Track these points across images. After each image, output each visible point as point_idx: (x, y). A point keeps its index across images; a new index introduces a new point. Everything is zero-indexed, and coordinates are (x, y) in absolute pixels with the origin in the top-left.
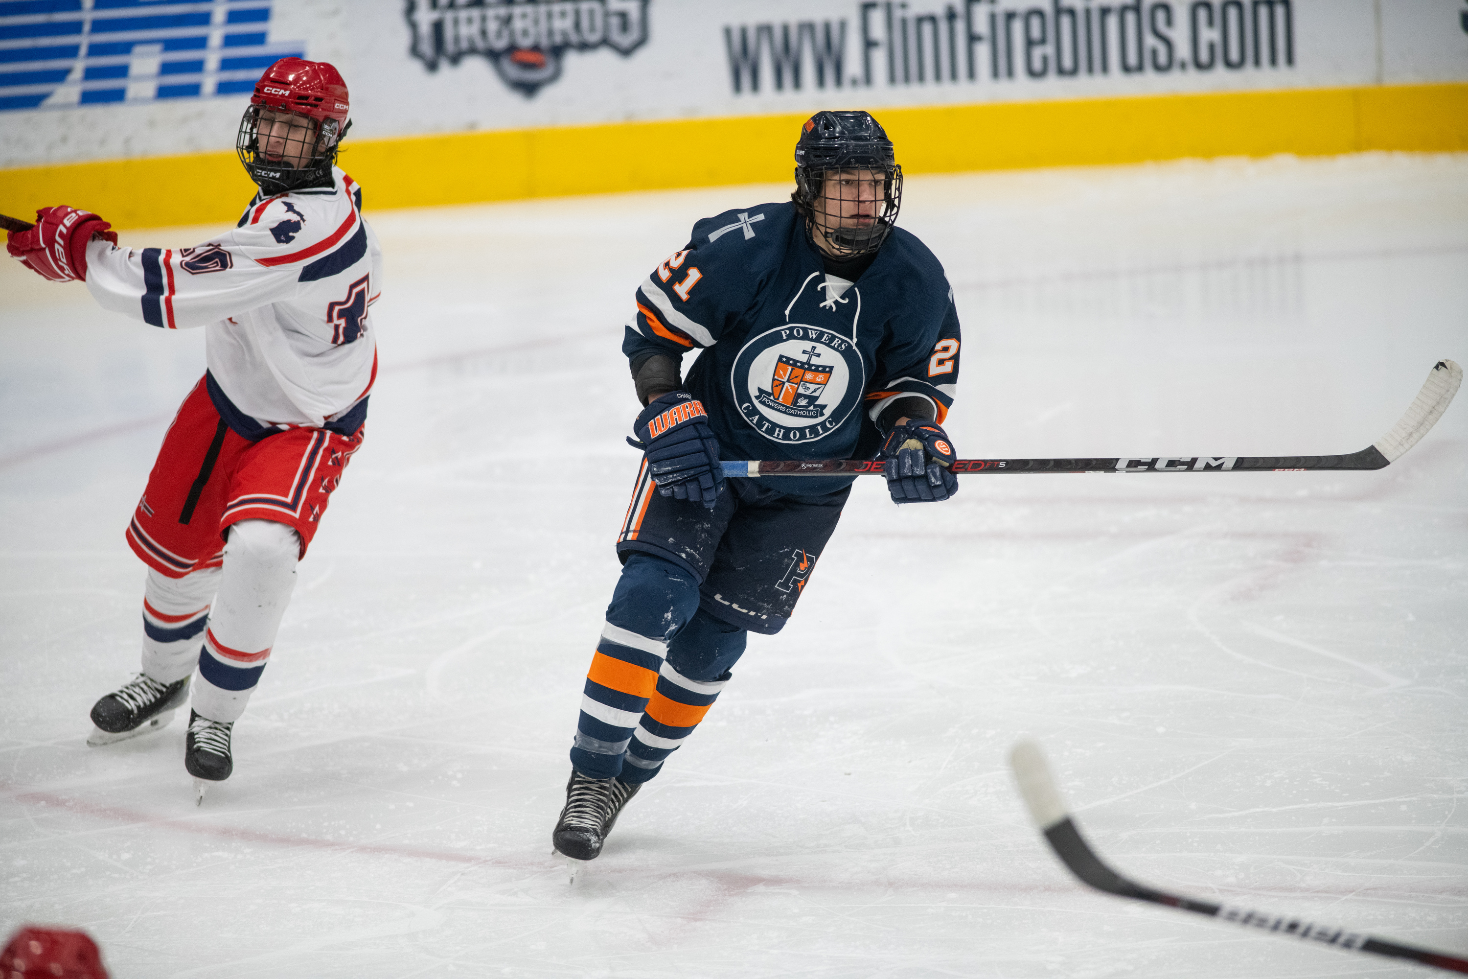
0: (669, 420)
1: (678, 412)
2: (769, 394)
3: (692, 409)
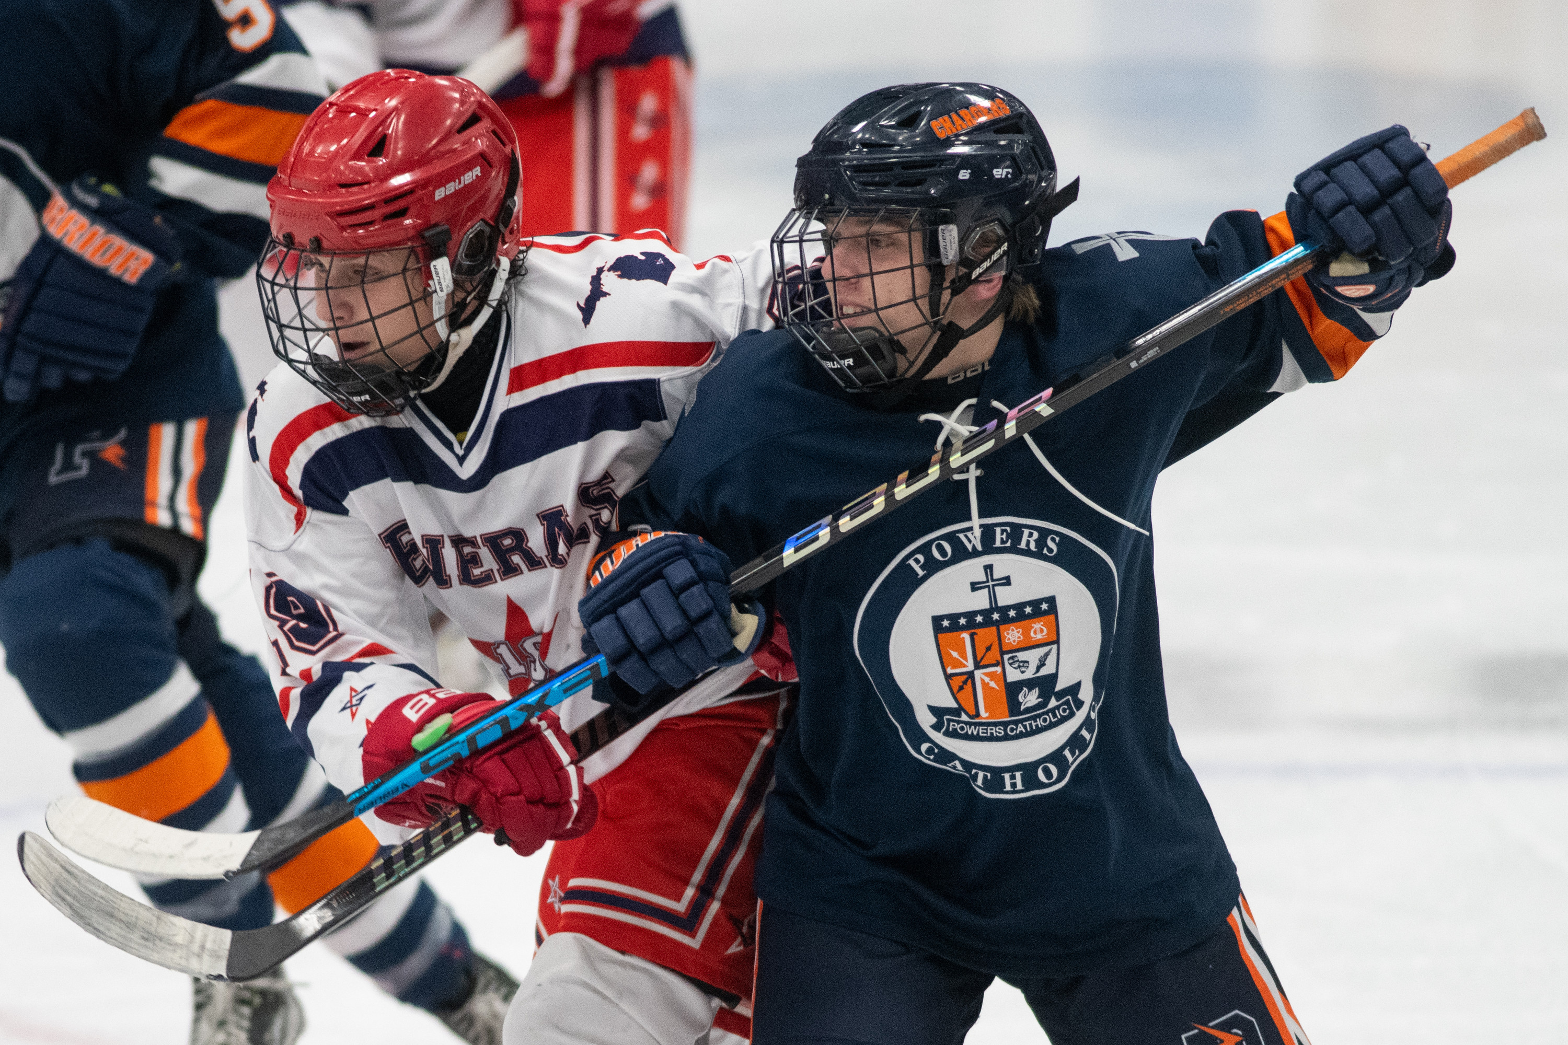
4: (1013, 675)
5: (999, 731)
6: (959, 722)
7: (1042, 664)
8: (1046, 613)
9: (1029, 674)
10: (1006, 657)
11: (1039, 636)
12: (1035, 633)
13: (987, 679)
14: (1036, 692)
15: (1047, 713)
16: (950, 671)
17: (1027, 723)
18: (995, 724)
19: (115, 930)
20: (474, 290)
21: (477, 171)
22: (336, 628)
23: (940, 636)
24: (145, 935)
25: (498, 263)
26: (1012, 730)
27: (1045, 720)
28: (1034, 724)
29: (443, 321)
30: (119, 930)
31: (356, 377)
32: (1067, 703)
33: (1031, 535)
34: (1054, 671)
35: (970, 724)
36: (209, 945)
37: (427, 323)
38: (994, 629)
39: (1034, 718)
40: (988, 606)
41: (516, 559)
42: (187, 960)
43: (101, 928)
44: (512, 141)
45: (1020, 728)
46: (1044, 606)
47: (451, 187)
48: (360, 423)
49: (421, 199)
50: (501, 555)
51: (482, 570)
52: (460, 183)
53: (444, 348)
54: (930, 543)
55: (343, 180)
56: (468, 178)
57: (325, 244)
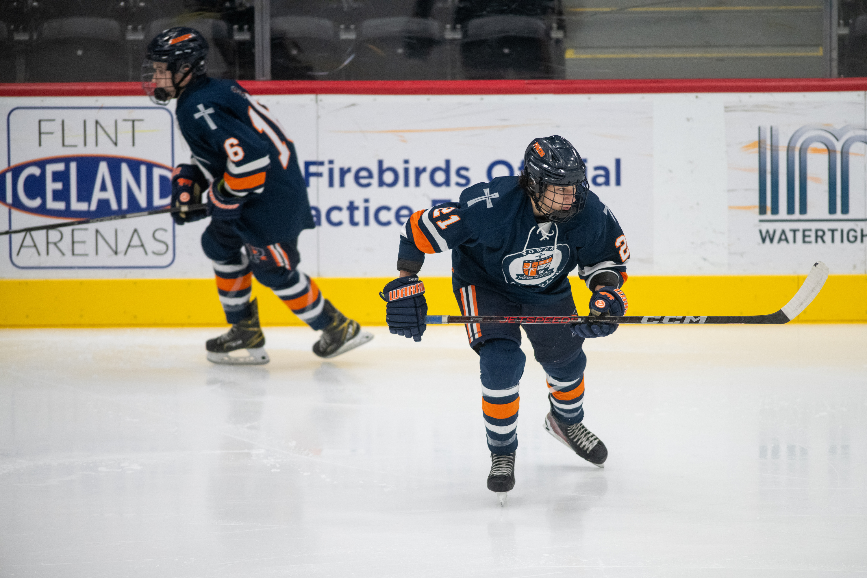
0: (400, 294)
1: (406, 291)
2: (523, 275)
3: (414, 289)
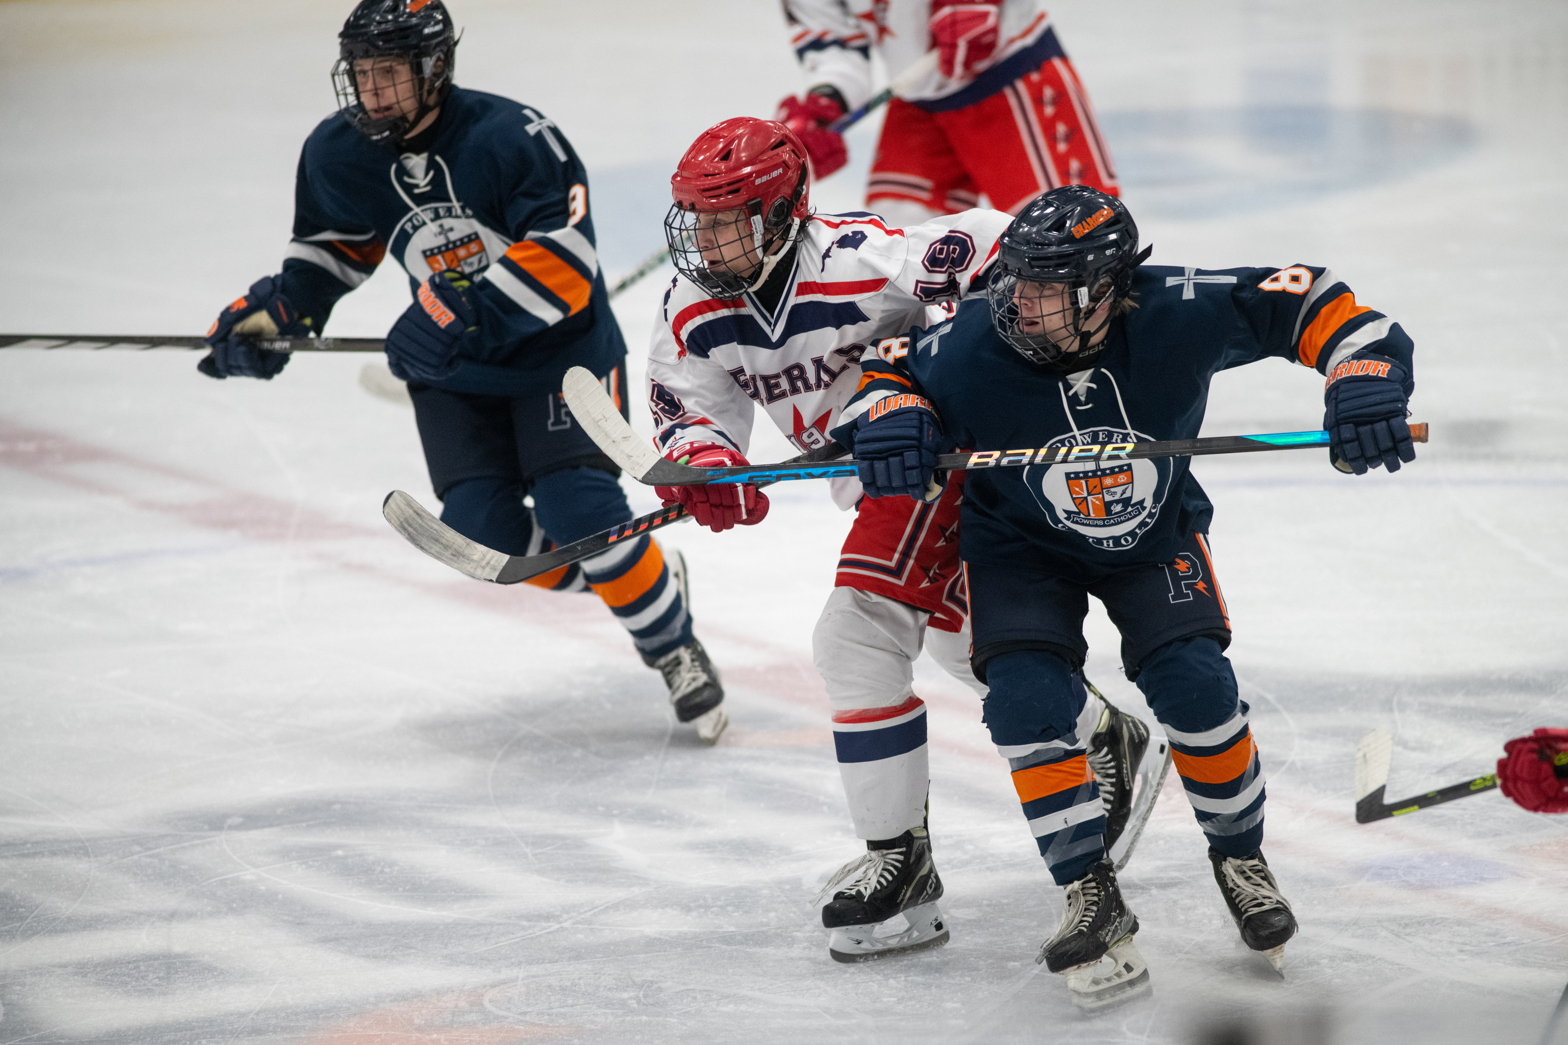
4: (1108, 498)
5: (1101, 523)
6: (1079, 518)
7: (1124, 492)
8: (1126, 470)
9: (1117, 497)
10: (1104, 491)
11: (1122, 481)
12: (1120, 479)
13: (1094, 500)
14: (1120, 505)
15: (1126, 514)
16: (1074, 496)
17: (1116, 519)
18: (1099, 520)
19: (436, 548)
20: (777, 234)
21: (780, 170)
22: (683, 411)
23: (1069, 481)
24: (454, 553)
25: (793, 220)
26: (1107, 522)
27: (1125, 517)
28: (1119, 519)
29: (761, 248)
30: (438, 549)
31: (713, 279)
32: (1138, 508)
33: (1118, 436)
34: (1130, 495)
35: (1085, 519)
36: (492, 563)
37: (750, 249)
38: (1098, 479)
39: (1120, 517)
40: (1095, 468)
41: (799, 384)
42: (475, 569)
43: (426, 547)
44: (805, 157)
45: (1112, 521)
46: (1125, 468)
47: (765, 179)
48: (723, 313)
49: (747, 184)
50: (792, 381)
51: (780, 390)
52: (770, 176)
53: (761, 265)
54: (1065, 439)
55: (707, 172)
56: (775, 174)
57: (697, 207)
